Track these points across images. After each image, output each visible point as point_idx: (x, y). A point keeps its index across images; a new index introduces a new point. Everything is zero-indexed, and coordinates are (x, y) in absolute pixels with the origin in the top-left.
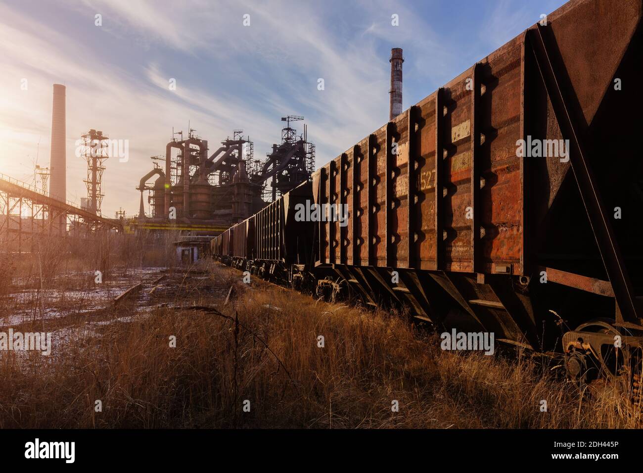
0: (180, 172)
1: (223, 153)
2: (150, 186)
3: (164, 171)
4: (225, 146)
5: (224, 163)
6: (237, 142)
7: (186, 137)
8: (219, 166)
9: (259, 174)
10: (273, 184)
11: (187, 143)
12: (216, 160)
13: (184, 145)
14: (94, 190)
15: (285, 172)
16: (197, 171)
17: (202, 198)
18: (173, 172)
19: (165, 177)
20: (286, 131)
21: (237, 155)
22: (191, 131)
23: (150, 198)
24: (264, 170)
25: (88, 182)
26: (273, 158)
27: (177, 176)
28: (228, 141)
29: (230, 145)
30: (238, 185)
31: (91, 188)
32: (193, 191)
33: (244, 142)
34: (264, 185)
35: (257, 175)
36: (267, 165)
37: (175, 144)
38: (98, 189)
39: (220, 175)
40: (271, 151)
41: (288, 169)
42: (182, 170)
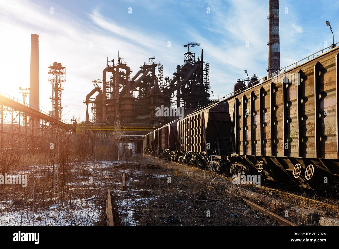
0: (112, 90)
1: (141, 74)
2: (92, 100)
3: (102, 89)
4: (142, 70)
5: (142, 82)
6: (151, 66)
7: (116, 63)
8: (139, 84)
9: (168, 88)
10: (178, 96)
11: (118, 67)
12: (136, 80)
13: (115, 69)
14: (57, 104)
15: (186, 86)
16: (124, 88)
17: (128, 107)
18: (108, 90)
19: (102, 94)
20: (187, 55)
21: (151, 75)
22: (120, 58)
23: (92, 108)
24: (172, 85)
25: (53, 99)
26: (177, 76)
27: (110, 92)
28: (144, 65)
29: (146, 68)
30: (154, 96)
31: (54, 103)
32: (122, 103)
33: (156, 65)
34: (172, 96)
35: (166, 89)
36: (174, 81)
37: (109, 69)
38: (59, 104)
39: (140, 91)
40: (176, 71)
41: (189, 84)
42: (114, 88)
